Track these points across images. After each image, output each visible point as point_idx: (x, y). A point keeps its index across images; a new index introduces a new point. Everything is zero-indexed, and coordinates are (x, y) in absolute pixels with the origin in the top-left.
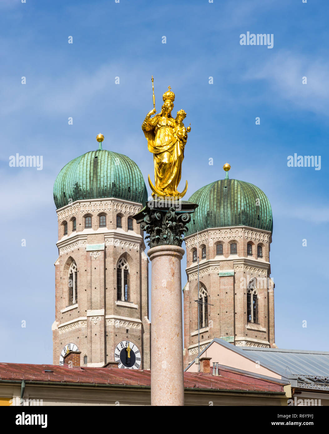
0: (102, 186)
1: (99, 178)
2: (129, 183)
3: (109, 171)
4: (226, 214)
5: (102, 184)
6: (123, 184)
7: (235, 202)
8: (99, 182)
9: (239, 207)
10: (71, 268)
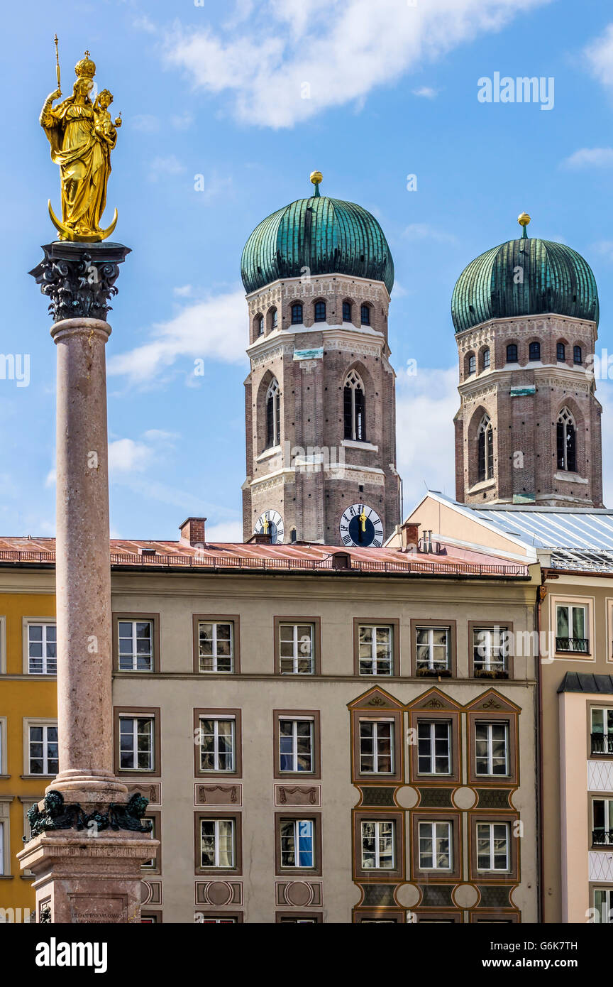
0: (318, 255)
1: (313, 243)
2: (362, 248)
3: (329, 231)
4: (521, 296)
5: (318, 251)
6: (353, 250)
7: (537, 275)
8: (313, 249)
9: (543, 283)
10: (270, 390)
